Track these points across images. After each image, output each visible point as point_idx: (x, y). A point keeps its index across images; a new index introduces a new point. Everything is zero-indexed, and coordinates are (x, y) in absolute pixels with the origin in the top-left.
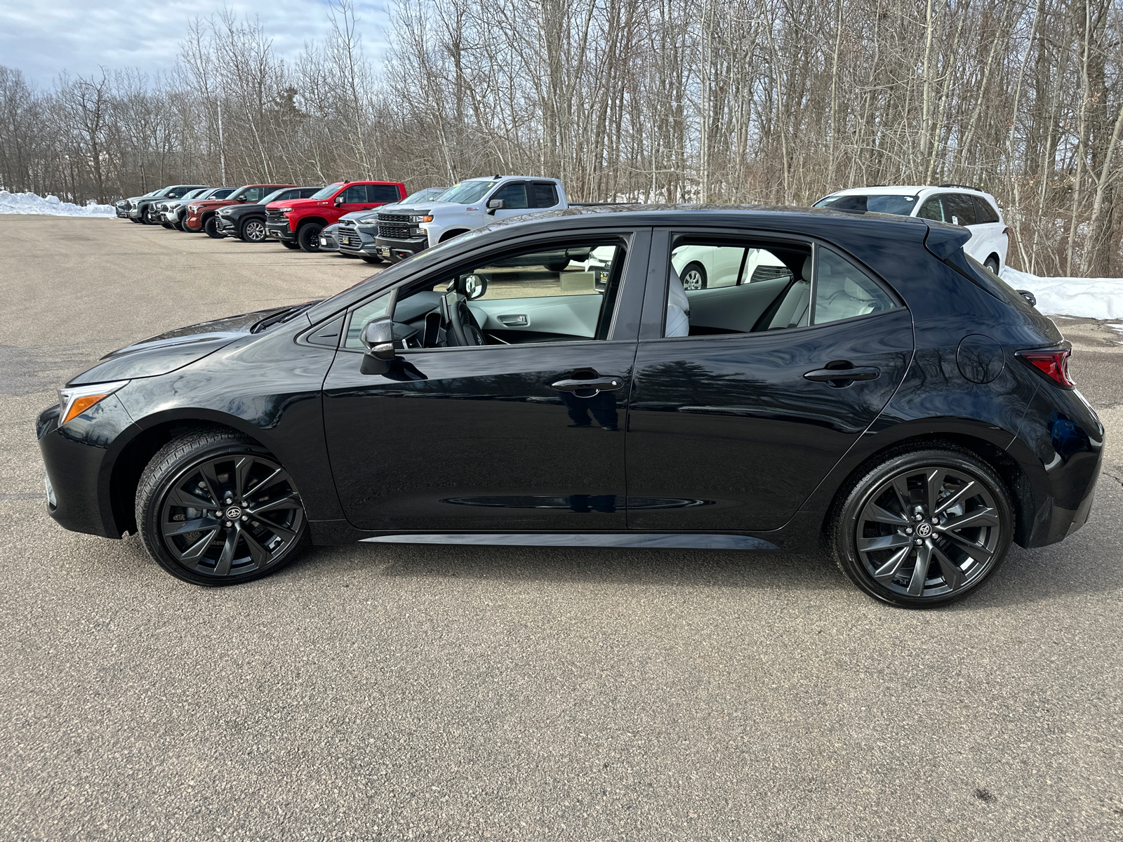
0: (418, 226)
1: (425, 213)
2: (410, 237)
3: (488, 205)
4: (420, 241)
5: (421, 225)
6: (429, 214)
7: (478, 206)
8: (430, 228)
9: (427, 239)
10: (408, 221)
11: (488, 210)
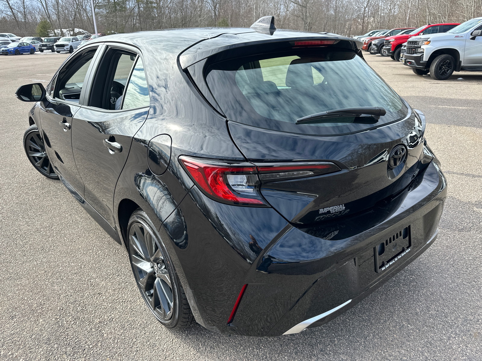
0: (420, 47)
1: (426, 40)
2: (416, 53)
3: (471, 34)
4: (420, 55)
5: (422, 47)
6: (428, 40)
7: (463, 34)
8: (427, 48)
9: (423, 54)
10: (416, 44)
11: (471, 37)
